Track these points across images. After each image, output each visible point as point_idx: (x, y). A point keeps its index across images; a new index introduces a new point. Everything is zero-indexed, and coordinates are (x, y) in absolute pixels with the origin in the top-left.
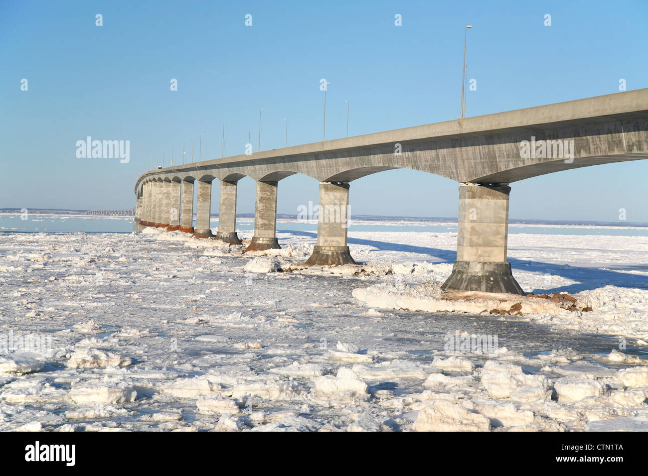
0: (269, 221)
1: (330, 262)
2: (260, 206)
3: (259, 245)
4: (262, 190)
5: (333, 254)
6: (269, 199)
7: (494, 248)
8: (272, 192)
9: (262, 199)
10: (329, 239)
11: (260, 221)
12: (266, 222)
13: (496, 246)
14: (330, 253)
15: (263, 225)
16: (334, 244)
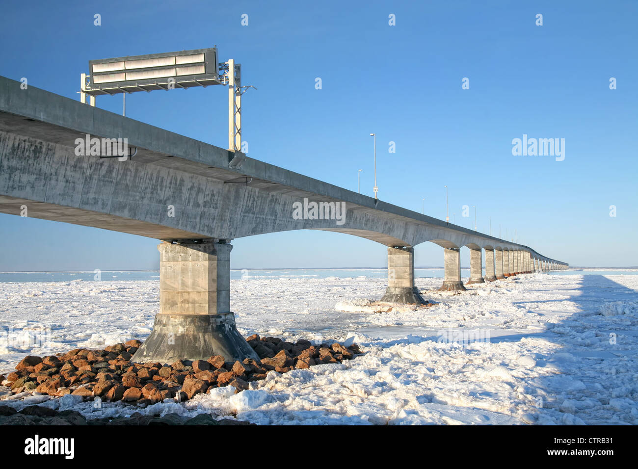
0: (478, 269)
1: (448, 289)
2: (472, 262)
3: (472, 281)
4: (472, 253)
5: (451, 286)
6: (477, 258)
7: (404, 280)
8: (478, 254)
9: (472, 258)
10: (450, 277)
11: (473, 269)
12: (476, 270)
13: (405, 279)
14: (449, 285)
15: (474, 271)
16: (452, 280)
